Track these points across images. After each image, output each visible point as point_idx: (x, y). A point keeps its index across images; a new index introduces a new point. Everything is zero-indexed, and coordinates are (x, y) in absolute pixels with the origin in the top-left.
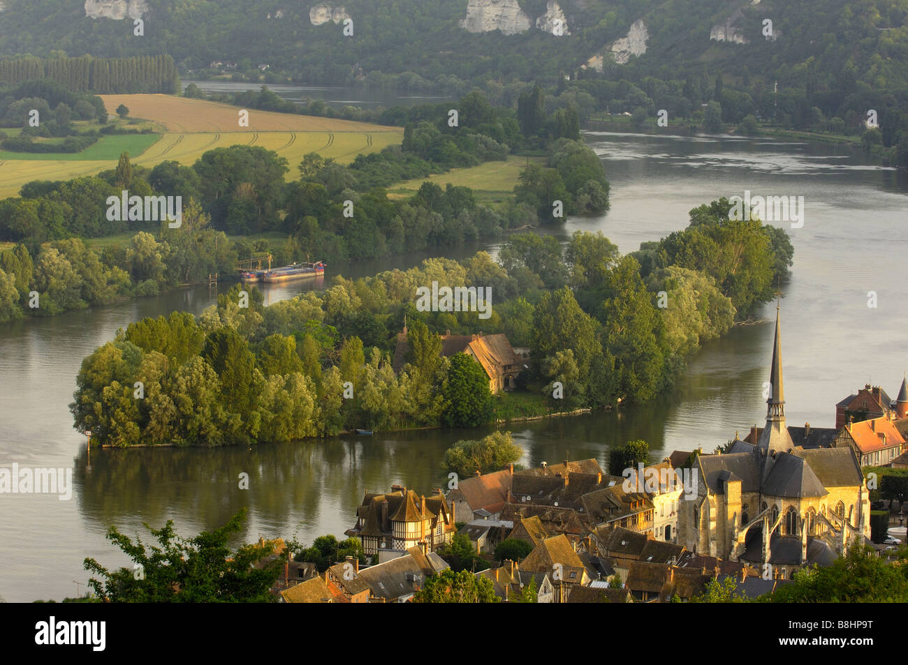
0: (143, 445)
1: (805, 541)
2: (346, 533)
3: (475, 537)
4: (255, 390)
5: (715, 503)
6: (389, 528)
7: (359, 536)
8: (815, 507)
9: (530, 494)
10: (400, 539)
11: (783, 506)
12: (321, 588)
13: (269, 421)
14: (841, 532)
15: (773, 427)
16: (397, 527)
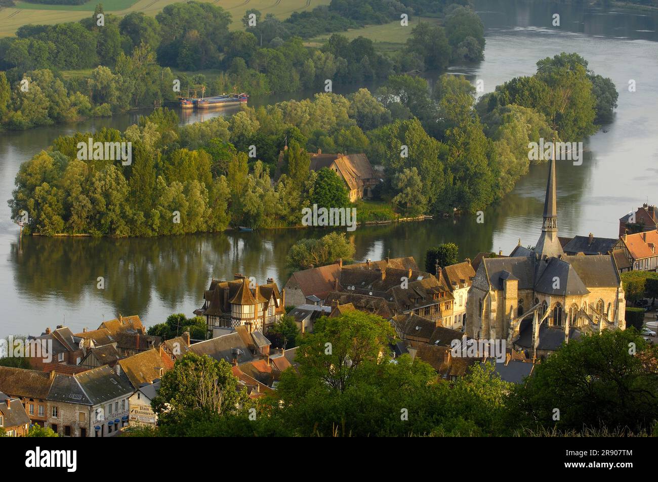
0: (65, 234)
1: (567, 331)
2: (194, 313)
3: (300, 319)
4: (157, 193)
5: (496, 298)
6: (229, 309)
7: (205, 315)
8: (578, 304)
9: (354, 284)
10: (237, 319)
11: (551, 302)
12: (155, 358)
13: (167, 218)
14: (598, 325)
15: (546, 236)
16: (235, 309)
